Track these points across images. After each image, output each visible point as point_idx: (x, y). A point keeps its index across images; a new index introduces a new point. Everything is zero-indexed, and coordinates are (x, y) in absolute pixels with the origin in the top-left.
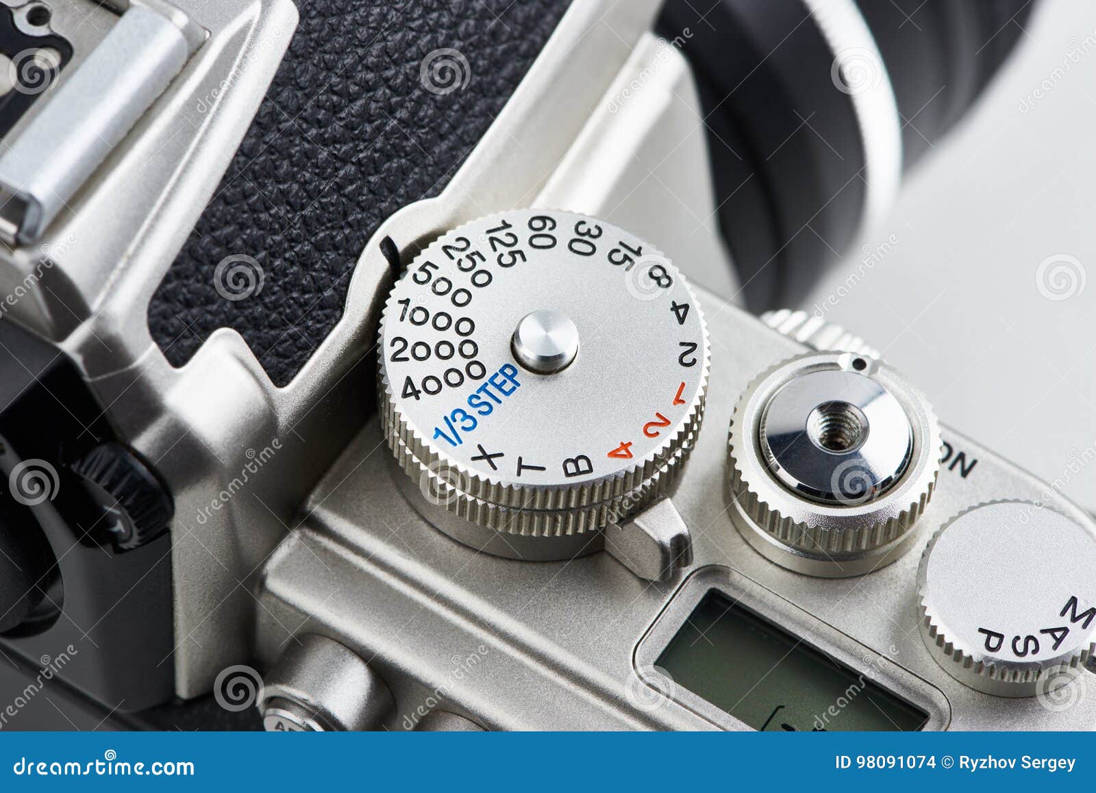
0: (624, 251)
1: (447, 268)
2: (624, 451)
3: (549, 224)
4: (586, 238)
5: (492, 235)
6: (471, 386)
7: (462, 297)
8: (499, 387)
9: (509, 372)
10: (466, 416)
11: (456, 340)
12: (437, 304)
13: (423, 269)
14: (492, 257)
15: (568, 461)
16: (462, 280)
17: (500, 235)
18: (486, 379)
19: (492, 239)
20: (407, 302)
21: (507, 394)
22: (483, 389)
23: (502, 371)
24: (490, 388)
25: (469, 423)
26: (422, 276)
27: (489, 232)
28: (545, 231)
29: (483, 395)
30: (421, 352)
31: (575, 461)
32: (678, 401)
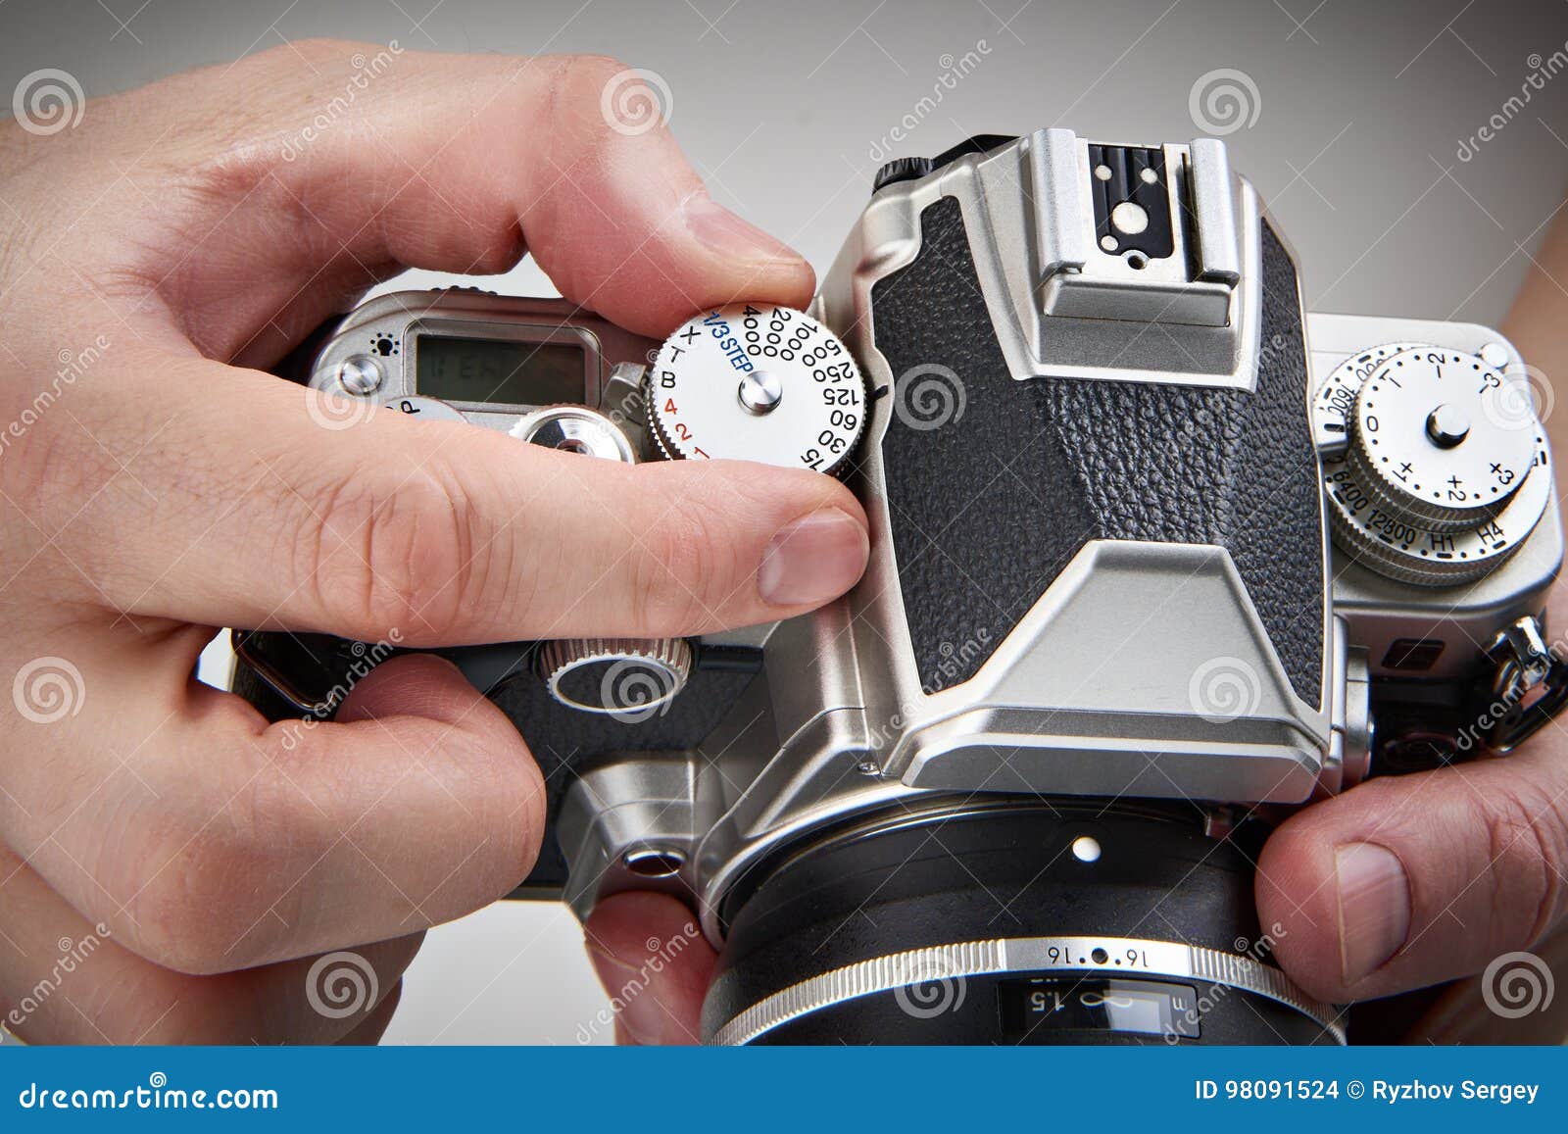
0: (816, 460)
1: (832, 360)
2: (671, 407)
3: (849, 426)
4: (832, 443)
5: (850, 393)
6: (744, 344)
7: (809, 360)
8: (738, 358)
9: (748, 367)
10: (722, 334)
11: (780, 347)
12: (808, 347)
13: (836, 347)
14: (835, 387)
15: (674, 377)
16: (822, 365)
17: (849, 397)
18: (746, 353)
19: (847, 391)
20: (815, 330)
21: (732, 361)
22: (740, 349)
23: (749, 364)
24: (739, 353)
25: (718, 333)
26: (831, 345)
27: (853, 391)
28: (844, 422)
29: (736, 348)
30: (777, 326)
31: (672, 380)
32: (697, 450)
